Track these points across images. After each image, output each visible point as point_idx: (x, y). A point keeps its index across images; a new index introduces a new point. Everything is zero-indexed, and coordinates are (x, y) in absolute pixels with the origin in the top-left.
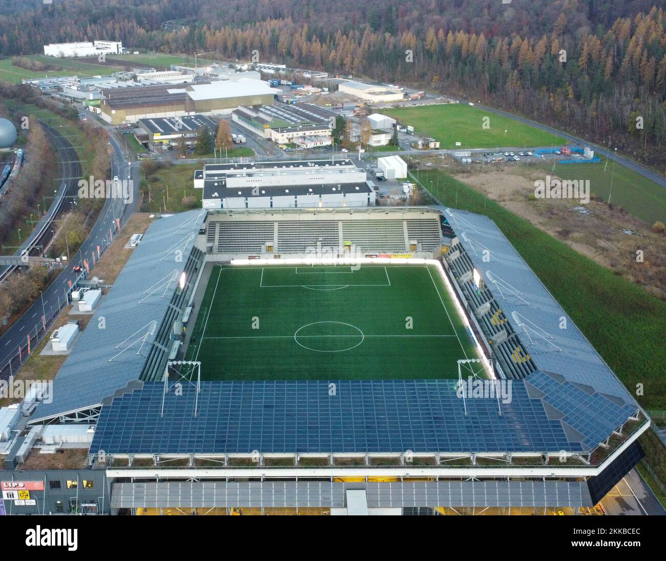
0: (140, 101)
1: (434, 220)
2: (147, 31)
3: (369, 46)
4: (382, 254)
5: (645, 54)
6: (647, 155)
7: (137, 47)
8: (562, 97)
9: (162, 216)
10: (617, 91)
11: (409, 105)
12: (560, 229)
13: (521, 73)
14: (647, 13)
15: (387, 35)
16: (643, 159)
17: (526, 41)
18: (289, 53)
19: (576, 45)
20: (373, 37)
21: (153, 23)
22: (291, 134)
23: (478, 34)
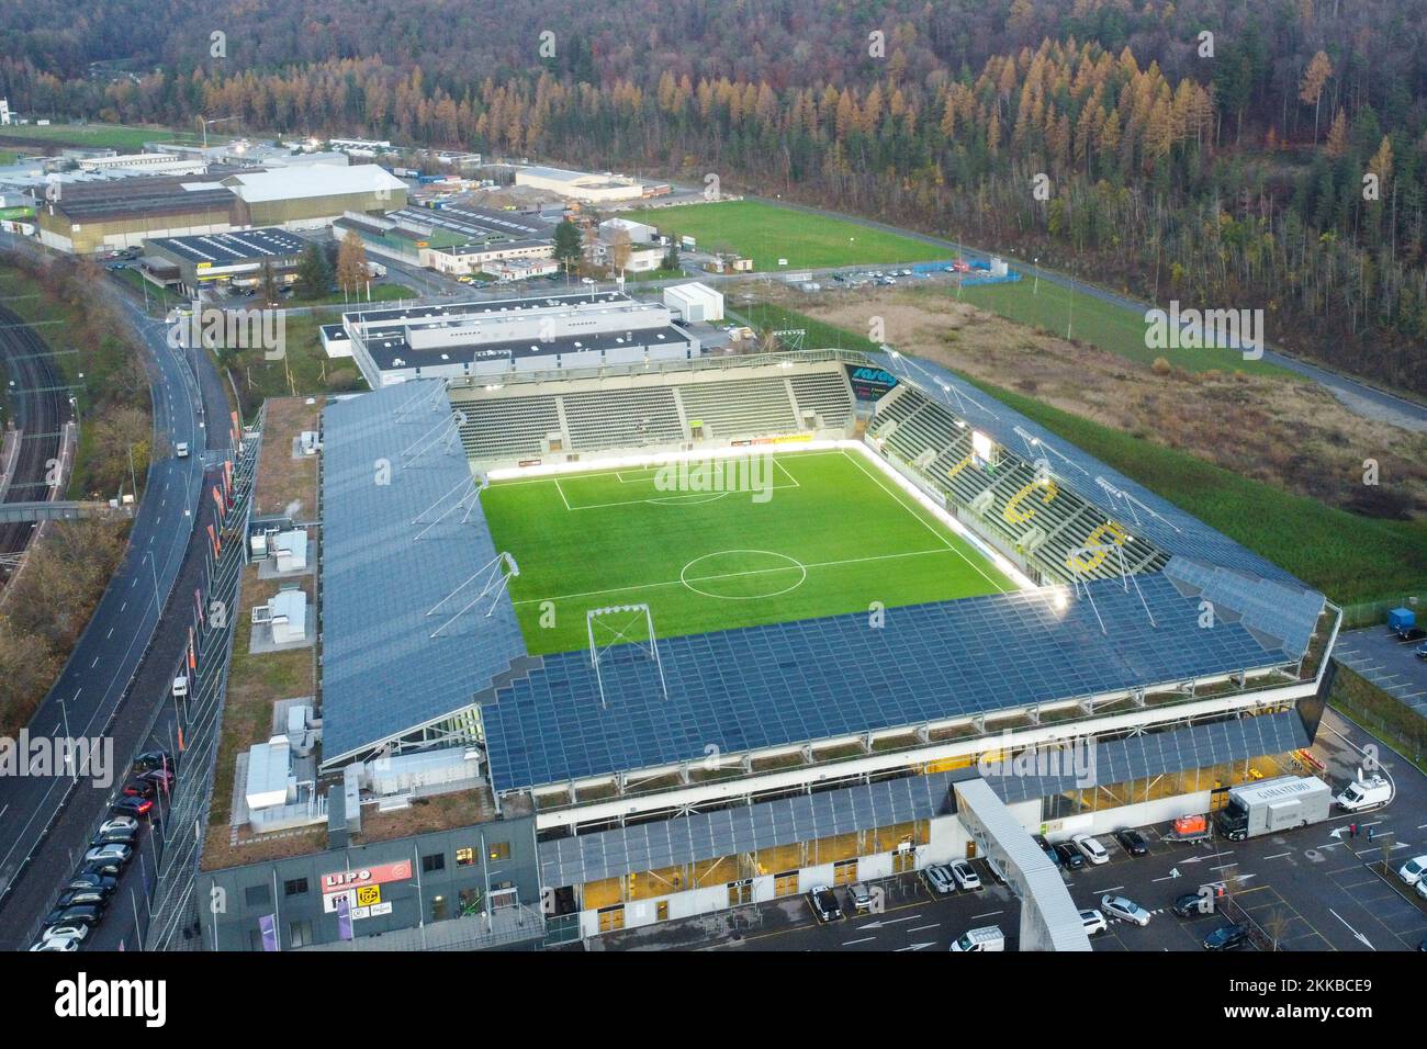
0: (133, 205)
1: (834, 375)
2: (63, 80)
3: (552, 105)
4: (760, 437)
5: (1051, 111)
6: (1086, 266)
7: (44, 111)
8: (925, 183)
9: (337, 398)
10: (1015, 169)
11: (659, 205)
12: (1018, 381)
13: (846, 145)
14: (1037, 49)
15: (585, 86)
16: (1084, 274)
17: (845, 94)
18: (390, 119)
19: (931, 100)
20: (557, 91)
21: (69, 63)
22: (475, 256)
23: (756, 84)
